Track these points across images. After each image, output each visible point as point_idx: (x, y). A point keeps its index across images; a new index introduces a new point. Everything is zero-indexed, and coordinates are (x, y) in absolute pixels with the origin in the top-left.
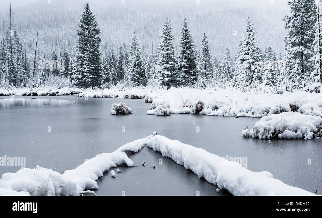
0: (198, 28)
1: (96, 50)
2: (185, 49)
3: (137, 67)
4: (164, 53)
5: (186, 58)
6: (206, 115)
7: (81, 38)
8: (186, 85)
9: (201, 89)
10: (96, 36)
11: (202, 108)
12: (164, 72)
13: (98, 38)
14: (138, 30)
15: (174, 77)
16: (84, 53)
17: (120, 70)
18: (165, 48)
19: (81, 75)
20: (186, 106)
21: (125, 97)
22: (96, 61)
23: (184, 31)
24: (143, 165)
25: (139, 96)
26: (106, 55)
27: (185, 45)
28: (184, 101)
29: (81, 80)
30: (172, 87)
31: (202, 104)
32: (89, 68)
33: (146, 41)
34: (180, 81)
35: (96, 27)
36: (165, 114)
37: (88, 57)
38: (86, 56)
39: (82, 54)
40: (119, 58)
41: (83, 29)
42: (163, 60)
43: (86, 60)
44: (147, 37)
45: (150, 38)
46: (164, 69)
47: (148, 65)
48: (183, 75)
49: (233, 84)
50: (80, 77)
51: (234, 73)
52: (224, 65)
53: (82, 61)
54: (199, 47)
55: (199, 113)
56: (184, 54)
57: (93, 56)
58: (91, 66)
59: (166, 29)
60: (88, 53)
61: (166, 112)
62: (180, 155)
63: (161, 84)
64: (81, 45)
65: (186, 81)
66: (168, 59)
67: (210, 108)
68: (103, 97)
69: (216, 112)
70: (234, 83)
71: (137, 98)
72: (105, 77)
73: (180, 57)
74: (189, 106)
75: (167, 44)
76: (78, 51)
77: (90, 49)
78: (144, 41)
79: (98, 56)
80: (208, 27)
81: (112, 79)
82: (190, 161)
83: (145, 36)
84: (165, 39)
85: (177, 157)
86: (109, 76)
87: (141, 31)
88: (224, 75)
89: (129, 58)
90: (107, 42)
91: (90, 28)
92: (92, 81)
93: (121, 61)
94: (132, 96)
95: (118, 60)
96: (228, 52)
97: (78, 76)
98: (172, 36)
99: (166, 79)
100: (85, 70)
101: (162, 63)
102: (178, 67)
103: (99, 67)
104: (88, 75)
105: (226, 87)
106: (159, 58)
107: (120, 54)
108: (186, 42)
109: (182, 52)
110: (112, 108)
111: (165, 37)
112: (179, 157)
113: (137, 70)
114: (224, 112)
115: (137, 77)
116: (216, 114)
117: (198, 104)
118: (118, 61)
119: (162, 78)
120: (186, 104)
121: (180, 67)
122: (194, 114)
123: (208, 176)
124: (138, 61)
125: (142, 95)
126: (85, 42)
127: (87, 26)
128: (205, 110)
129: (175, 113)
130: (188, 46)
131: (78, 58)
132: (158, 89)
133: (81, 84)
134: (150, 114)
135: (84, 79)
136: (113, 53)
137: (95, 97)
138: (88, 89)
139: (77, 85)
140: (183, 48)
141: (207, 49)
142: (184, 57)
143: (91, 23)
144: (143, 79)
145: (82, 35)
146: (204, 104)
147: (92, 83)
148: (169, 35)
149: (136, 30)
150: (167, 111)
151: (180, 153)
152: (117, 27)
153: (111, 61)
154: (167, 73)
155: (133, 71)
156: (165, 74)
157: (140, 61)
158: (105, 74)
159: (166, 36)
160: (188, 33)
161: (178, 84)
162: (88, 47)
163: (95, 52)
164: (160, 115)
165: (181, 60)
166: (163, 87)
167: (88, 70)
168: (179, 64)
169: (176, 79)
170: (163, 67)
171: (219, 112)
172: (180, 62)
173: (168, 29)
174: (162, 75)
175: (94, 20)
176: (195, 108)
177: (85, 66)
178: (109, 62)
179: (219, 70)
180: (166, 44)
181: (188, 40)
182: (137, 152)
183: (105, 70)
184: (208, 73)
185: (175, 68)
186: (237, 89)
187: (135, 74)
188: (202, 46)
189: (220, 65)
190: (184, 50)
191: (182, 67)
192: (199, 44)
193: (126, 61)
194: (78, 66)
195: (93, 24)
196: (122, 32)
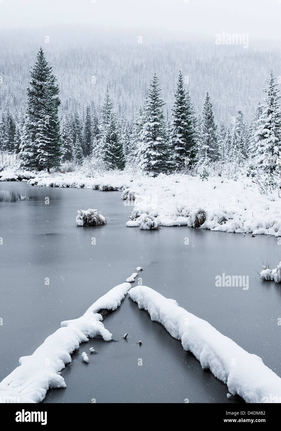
0: (198, 81)
1: (53, 117)
2: (179, 118)
3: (111, 141)
4: (149, 125)
5: (180, 132)
6: (210, 229)
7: (32, 100)
8: (180, 171)
9: (202, 179)
10: (54, 97)
11: (204, 220)
12: (150, 152)
13: (57, 99)
14: (112, 83)
15: (163, 160)
16: (37, 121)
17: (87, 141)
18: (152, 118)
19: (32, 152)
20: (181, 215)
21: (94, 187)
22: (52, 132)
23: (179, 93)
24: (125, 338)
25: (114, 187)
26: (67, 119)
27: (180, 113)
28: (179, 207)
29: (32, 160)
30: (161, 173)
31: (205, 214)
32: (43, 142)
33: (123, 98)
34: (172, 165)
35: (53, 84)
36: (153, 229)
37: (42, 126)
38: (39, 125)
39: (34, 122)
40: (86, 123)
41: (35, 87)
42: (149, 135)
43: (39, 131)
44: (125, 93)
45: (130, 95)
46: (149, 148)
47: (127, 135)
48: (176, 156)
49: (247, 172)
50: (31, 154)
51: (249, 148)
52: (234, 136)
53: (33, 132)
54: (199, 107)
55: (200, 226)
56: (179, 127)
57: (50, 126)
58: (46, 140)
59: (152, 91)
60: (43, 121)
61: (154, 225)
62: (176, 327)
63: (146, 169)
64: (32, 110)
65: (180, 164)
66: (155, 133)
67: (215, 220)
68: (64, 187)
69: (224, 227)
70: (249, 172)
71: (112, 190)
72: (65, 151)
73: (173, 130)
74: (185, 215)
75: (155, 112)
76: (28, 118)
77: (44, 116)
78: (121, 98)
79: (56, 125)
80: (213, 79)
81: (76, 157)
82: (190, 341)
83: (123, 92)
84: (152, 105)
85: (172, 329)
86: (70, 150)
87: (117, 84)
88: (234, 150)
89: (100, 127)
90: (69, 100)
91: (46, 85)
92: (48, 160)
93: (88, 127)
94: (104, 187)
95: (84, 126)
96: (241, 116)
97: (28, 153)
98: (161, 100)
99: (153, 161)
100: (38, 146)
101: (148, 138)
102: (170, 144)
103: (57, 140)
104: (43, 152)
105: (237, 177)
106: (142, 132)
107: (87, 118)
108: (181, 109)
109: (175, 123)
110: (77, 217)
111: (152, 101)
112: (174, 329)
113: (111, 145)
114: (235, 226)
115: (110, 155)
116: (224, 230)
117: (199, 213)
118: (84, 129)
119: (146, 160)
120: (181, 212)
121: (172, 145)
122: (192, 227)
123: (216, 369)
124: (113, 133)
125: (118, 185)
126: (38, 105)
127: (40, 82)
128: (208, 223)
129: (166, 225)
130: (184, 115)
131: (28, 128)
132: (141, 177)
133: (33, 165)
134: (131, 227)
135: (36, 158)
136: (77, 117)
137: (53, 187)
138: (42, 171)
139: (27, 166)
140: (177, 116)
141: (211, 115)
142: (178, 130)
143: (47, 79)
144: (120, 158)
145: (34, 96)
146: (207, 213)
147: (48, 164)
148: (157, 99)
149: (109, 83)
150: (155, 223)
151: (176, 323)
152: (83, 77)
153: (75, 128)
154: (153, 153)
155: (106, 146)
156: (151, 154)
157: (115, 132)
158: (65, 146)
159: (154, 101)
160: (184, 95)
161: (170, 168)
162: (42, 113)
163: (52, 120)
164: (145, 229)
165: (174, 134)
166: (148, 174)
167: (41, 146)
168: (171, 141)
169: (166, 162)
170: (148, 145)
171: (228, 226)
172: (173, 137)
173: (156, 91)
174: (147, 156)
175: (51, 74)
176: (194, 219)
177: (37, 140)
178: (71, 129)
179: (227, 142)
180: (153, 112)
181: (184, 106)
182: (115, 310)
183: (65, 142)
184: (212, 149)
185: (165, 146)
186: (253, 182)
187: (109, 152)
188: (204, 112)
189: (230, 134)
190: (179, 121)
191: (176, 145)
192: (199, 103)
193: (95, 128)
194: (29, 140)
195: (49, 80)
196: (90, 86)
